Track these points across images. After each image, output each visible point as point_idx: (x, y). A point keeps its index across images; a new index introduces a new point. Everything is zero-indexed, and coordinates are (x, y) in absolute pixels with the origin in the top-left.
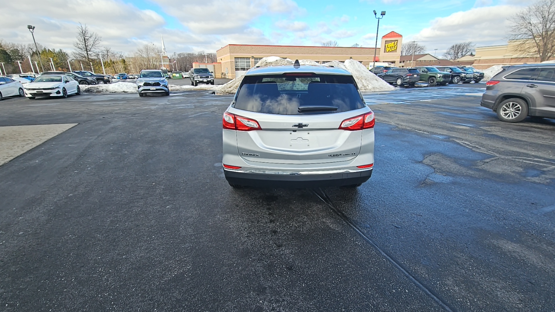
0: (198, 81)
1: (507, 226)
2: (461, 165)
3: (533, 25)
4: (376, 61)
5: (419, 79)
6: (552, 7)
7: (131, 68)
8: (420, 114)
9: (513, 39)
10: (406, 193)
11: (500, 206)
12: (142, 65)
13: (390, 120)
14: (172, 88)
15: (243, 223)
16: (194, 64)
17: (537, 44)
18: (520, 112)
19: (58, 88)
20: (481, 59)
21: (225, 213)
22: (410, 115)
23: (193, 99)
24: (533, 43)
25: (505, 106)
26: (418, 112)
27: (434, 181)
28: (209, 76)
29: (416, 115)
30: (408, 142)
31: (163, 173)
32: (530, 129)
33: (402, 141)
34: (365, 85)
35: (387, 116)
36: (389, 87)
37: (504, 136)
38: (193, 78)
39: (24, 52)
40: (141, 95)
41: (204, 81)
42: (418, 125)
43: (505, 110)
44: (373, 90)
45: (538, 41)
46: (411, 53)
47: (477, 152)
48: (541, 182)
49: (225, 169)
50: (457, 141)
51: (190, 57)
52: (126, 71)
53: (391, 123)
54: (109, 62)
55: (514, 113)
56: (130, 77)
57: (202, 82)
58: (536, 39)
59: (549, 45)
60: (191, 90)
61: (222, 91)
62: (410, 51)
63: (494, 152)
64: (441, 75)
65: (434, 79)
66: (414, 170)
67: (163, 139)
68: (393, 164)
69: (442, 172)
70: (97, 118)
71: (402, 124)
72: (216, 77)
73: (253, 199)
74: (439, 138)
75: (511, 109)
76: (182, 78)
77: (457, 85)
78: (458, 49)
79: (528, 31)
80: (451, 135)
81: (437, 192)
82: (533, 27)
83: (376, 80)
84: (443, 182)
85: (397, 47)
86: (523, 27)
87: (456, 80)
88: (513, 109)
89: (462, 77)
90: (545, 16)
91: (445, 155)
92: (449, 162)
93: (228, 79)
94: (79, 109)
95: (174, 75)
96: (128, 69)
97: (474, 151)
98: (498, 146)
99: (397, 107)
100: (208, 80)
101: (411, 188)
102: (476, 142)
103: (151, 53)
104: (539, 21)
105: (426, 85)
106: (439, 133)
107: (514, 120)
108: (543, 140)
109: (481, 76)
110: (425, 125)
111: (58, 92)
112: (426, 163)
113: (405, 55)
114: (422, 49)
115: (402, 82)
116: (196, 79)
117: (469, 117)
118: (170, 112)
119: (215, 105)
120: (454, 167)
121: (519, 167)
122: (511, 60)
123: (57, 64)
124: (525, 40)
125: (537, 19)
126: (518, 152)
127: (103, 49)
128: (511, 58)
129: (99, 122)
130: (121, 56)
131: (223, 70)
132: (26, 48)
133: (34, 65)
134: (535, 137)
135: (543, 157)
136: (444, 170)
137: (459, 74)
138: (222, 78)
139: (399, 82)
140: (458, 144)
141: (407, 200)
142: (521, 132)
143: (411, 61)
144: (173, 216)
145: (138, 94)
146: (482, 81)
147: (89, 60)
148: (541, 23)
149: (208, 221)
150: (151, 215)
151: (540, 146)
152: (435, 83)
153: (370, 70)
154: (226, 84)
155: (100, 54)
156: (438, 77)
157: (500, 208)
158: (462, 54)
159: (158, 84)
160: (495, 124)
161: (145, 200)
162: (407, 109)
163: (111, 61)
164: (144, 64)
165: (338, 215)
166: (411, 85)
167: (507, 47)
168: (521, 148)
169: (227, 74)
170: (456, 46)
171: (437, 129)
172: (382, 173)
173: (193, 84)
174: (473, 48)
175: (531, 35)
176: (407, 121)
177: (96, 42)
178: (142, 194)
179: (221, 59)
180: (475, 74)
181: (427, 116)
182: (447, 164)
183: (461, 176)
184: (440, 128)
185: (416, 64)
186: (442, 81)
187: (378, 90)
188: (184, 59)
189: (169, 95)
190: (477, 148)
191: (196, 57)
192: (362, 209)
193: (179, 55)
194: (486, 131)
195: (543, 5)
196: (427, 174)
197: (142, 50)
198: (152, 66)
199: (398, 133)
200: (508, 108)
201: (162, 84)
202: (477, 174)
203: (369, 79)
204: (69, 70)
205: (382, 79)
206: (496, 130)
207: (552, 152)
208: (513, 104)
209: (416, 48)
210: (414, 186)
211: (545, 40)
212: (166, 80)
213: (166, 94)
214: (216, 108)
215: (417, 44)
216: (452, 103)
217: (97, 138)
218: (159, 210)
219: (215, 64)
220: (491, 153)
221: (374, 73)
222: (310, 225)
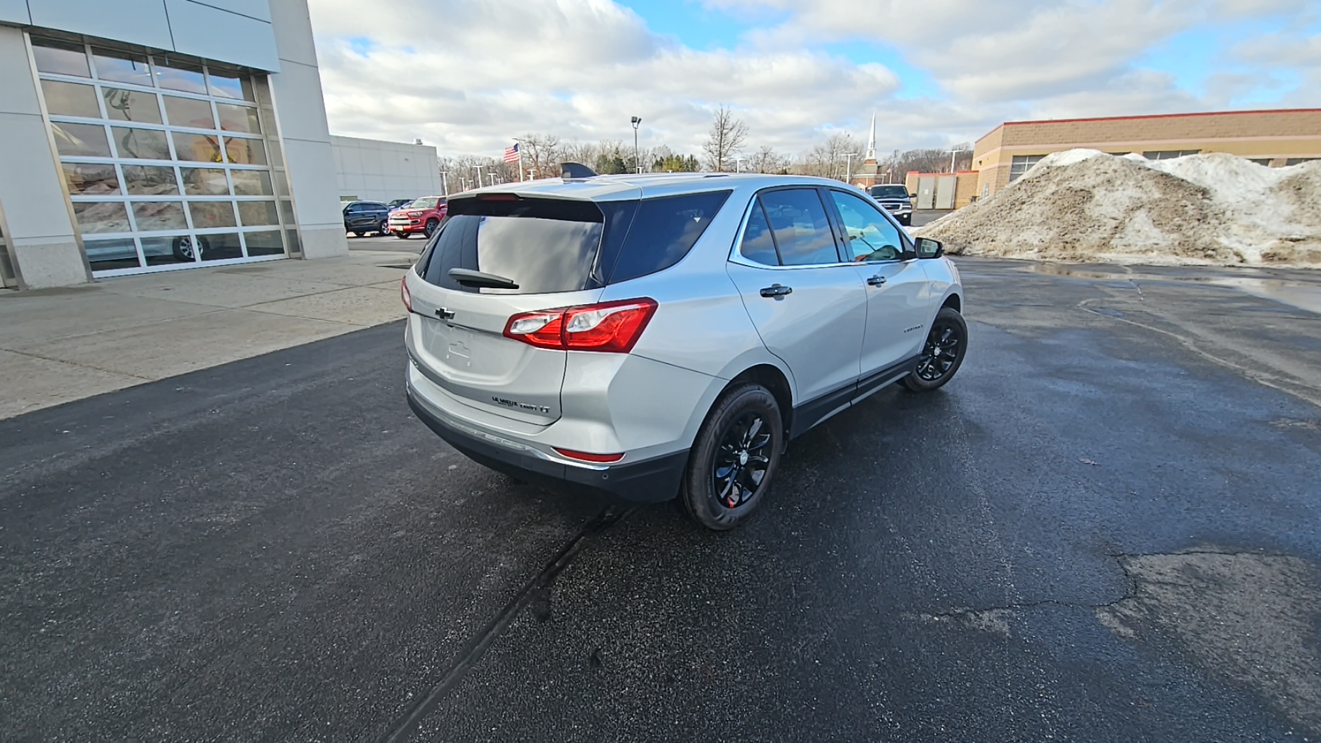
16: (908, 177)
28: (901, 204)
103: (839, 154)
177: (739, 138)
179: (980, 162)
188: (915, 164)
193: (906, 156)
197: (823, 150)
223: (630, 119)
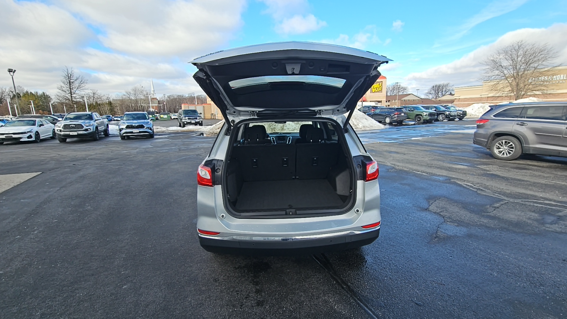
0: (185, 123)
1: (547, 295)
2: (472, 211)
3: (504, 67)
4: (364, 101)
5: (407, 117)
6: (520, 51)
7: (118, 110)
8: (414, 153)
9: (488, 79)
10: (419, 252)
11: (531, 266)
12: (129, 107)
13: (386, 160)
14: (158, 130)
15: (221, 308)
16: (183, 106)
17: (510, 84)
18: (513, 150)
19: (30, 132)
20: (460, 98)
21: (199, 293)
22: (405, 154)
23: (178, 141)
24: (507, 83)
25: (498, 144)
26: (412, 151)
27: (447, 234)
28: (198, 117)
29: (410, 154)
30: (409, 185)
31: (128, 235)
32: (527, 167)
33: (401, 184)
34: (355, 124)
35: (382, 156)
36: (379, 126)
37: (505, 176)
38: (181, 119)
39: (4, 95)
40: (123, 138)
41: (192, 122)
42: (415, 165)
43: (499, 148)
44: (363, 129)
45: (510, 81)
46: (395, 93)
47: (483, 195)
48: (563, 231)
49: (199, 235)
50: (459, 182)
51: (180, 99)
52: (112, 113)
53: (387, 163)
54: (94, 104)
55: (508, 151)
56: (115, 119)
57: (190, 123)
58: (508, 79)
59: (521, 85)
60: (178, 132)
61: (211, 132)
62: (395, 92)
63: (500, 194)
64: (427, 114)
65: (420, 117)
66: (422, 220)
67: (136, 189)
68: (397, 213)
69: (453, 221)
70: (66, 165)
71: (398, 164)
72: (206, 118)
73: (236, 269)
74: (439, 179)
75: (505, 147)
76: (170, 119)
77: (442, 122)
78: (438, 89)
79: (500, 72)
80: (451, 176)
81: (454, 249)
82: (504, 69)
83: (366, 119)
84: (458, 234)
85: (382, 88)
86: (495, 69)
87: (440, 117)
88: (506, 147)
89: (447, 115)
90: (514, 59)
91: (451, 200)
92: (457, 208)
93: (218, 119)
94: (49, 154)
95: (162, 116)
96: (114, 111)
97: (480, 194)
98: (502, 188)
99: (390, 146)
100: (197, 121)
101: (423, 245)
102: (478, 183)
103: (139, 95)
104: (509, 64)
105: (413, 123)
106: (438, 174)
107: (509, 157)
108: (545, 178)
109: (464, 113)
110: (422, 165)
111: (30, 137)
112: (432, 211)
113: (389, 95)
114: (405, 89)
115: (390, 120)
116: (184, 121)
117: (463, 155)
118: (151, 157)
119: (201, 148)
120: (465, 215)
121: (533, 212)
122: (487, 99)
123: (38, 107)
124: (499, 80)
125: (507, 62)
126: (525, 193)
127: (90, 91)
128: (488, 97)
129: (66, 170)
130: (108, 98)
131: (212, 111)
132: (7, 91)
133: (12, 108)
134: (536, 176)
135: (552, 199)
136: (454, 219)
137: (444, 113)
138: (211, 119)
139: (388, 120)
140: (460, 186)
141: (422, 262)
142: (519, 170)
143: (396, 101)
144: (129, 301)
145: (120, 137)
146: (465, 119)
147: (73, 103)
148: (511, 65)
149: (176, 307)
150: (99, 302)
151: (544, 186)
152: (422, 121)
153: (359, 110)
154: (215, 125)
155: (85, 96)
156: (424, 116)
157: (530, 268)
158: (442, 94)
159: (142, 126)
160: (491, 162)
161: (96, 277)
162: (399, 147)
163: (96, 102)
164: (132, 106)
165: (343, 288)
166: (399, 123)
167: (483, 87)
168: (526, 189)
169: (217, 115)
170: (436, 86)
171: (435, 170)
172: (387, 225)
173: (180, 126)
174: (451, 89)
175: (503, 76)
176: (402, 161)
177: (82, 85)
178: (94, 268)
180: (458, 112)
181: (422, 155)
182: (456, 211)
183: (475, 226)
184: (438, 168)
185: (401, 103)
186: (428, 119)
187: (368, 129)
188: (174, 100)
189: (153, 137)
190: (482, 190)
191: (185, 99)
192: (371, 279)
193: (169, 97)
194: (485, 170)
195: (512, 49)
196: (437, 225)
197: (130, 93)
198: (140, 107)
199: (396, 174)
200: (502, 146)
201: (145, 126)
202: (492, 223)
203: (359, 118)
204: (50, 113)
205: (371, 118)
206: (494, 169)
207: (559, 193)
208: (506, 142)
209: (399, 89)
210: (426, 241)
211: (517, 80)
212: (151, 122)
213: (151, 136)
214: (202, 150)
215: (400, 85)
216: (442, 141)
217: (58, 190)
218: (111, 293)
219: (205, 105)
220: (497, 196)
221: (363, 112)
222: (309, 307)
223: (8, 70)
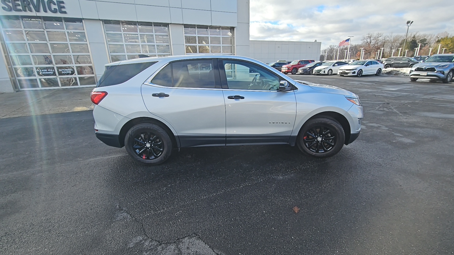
111: (354, 73)
223: (407, 22)
